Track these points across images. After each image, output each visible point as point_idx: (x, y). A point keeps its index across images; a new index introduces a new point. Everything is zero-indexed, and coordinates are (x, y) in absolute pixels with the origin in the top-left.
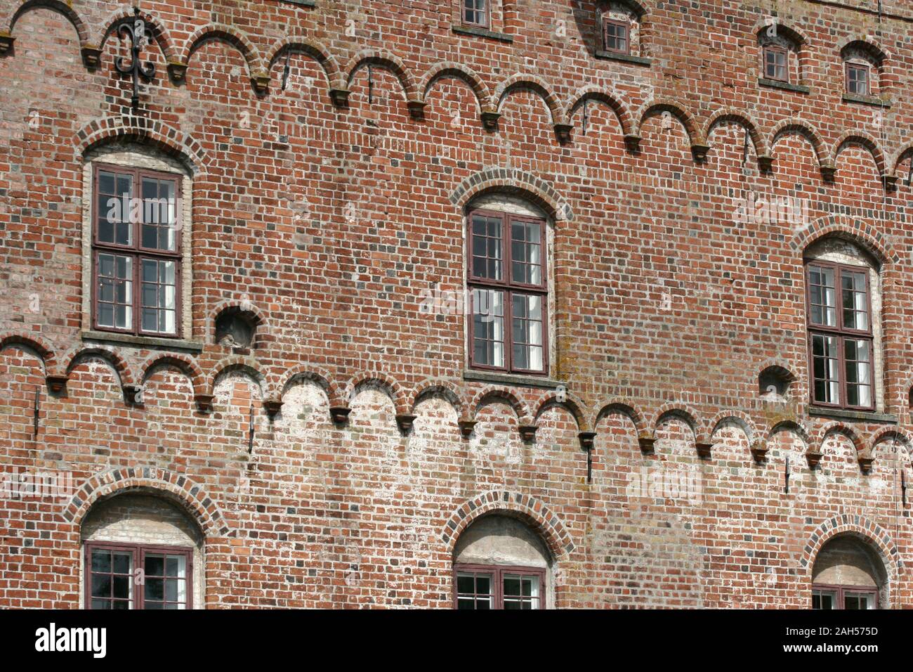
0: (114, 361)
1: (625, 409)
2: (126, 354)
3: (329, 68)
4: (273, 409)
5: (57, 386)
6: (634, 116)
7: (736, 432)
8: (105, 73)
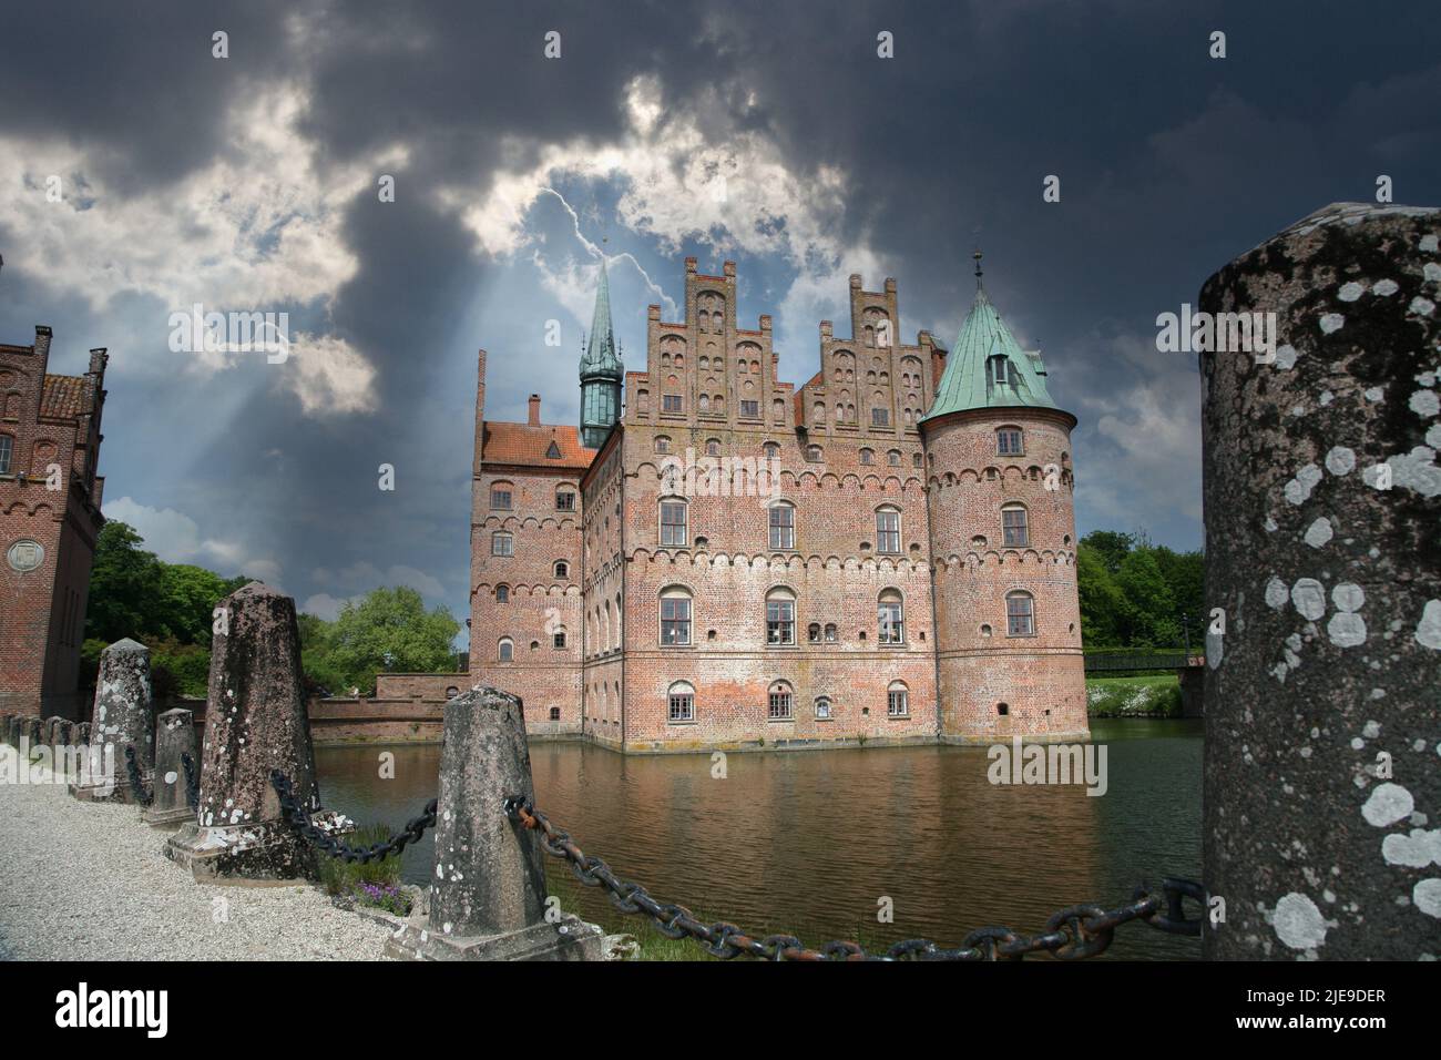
1: (818, 557)
2: (670, 550)
4: (712, 562)
5: (652, 560)
6: (819, 477)
7: (853, 561)
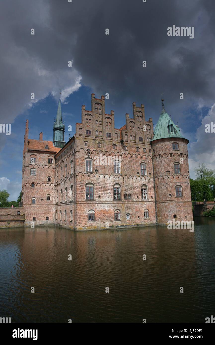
0: (87, 174)
1: (126, 176)
2: (88, 173)
3: (103, 152)
4: (99, 177)
5: (83, 175)
6: (127, 154)
7: (135, 177)
8: (86, 153)
